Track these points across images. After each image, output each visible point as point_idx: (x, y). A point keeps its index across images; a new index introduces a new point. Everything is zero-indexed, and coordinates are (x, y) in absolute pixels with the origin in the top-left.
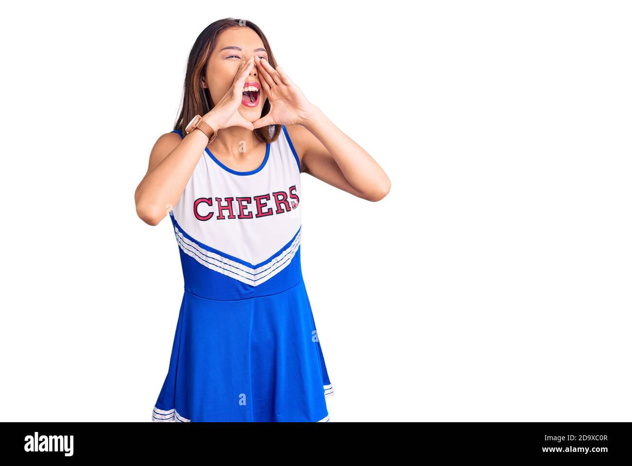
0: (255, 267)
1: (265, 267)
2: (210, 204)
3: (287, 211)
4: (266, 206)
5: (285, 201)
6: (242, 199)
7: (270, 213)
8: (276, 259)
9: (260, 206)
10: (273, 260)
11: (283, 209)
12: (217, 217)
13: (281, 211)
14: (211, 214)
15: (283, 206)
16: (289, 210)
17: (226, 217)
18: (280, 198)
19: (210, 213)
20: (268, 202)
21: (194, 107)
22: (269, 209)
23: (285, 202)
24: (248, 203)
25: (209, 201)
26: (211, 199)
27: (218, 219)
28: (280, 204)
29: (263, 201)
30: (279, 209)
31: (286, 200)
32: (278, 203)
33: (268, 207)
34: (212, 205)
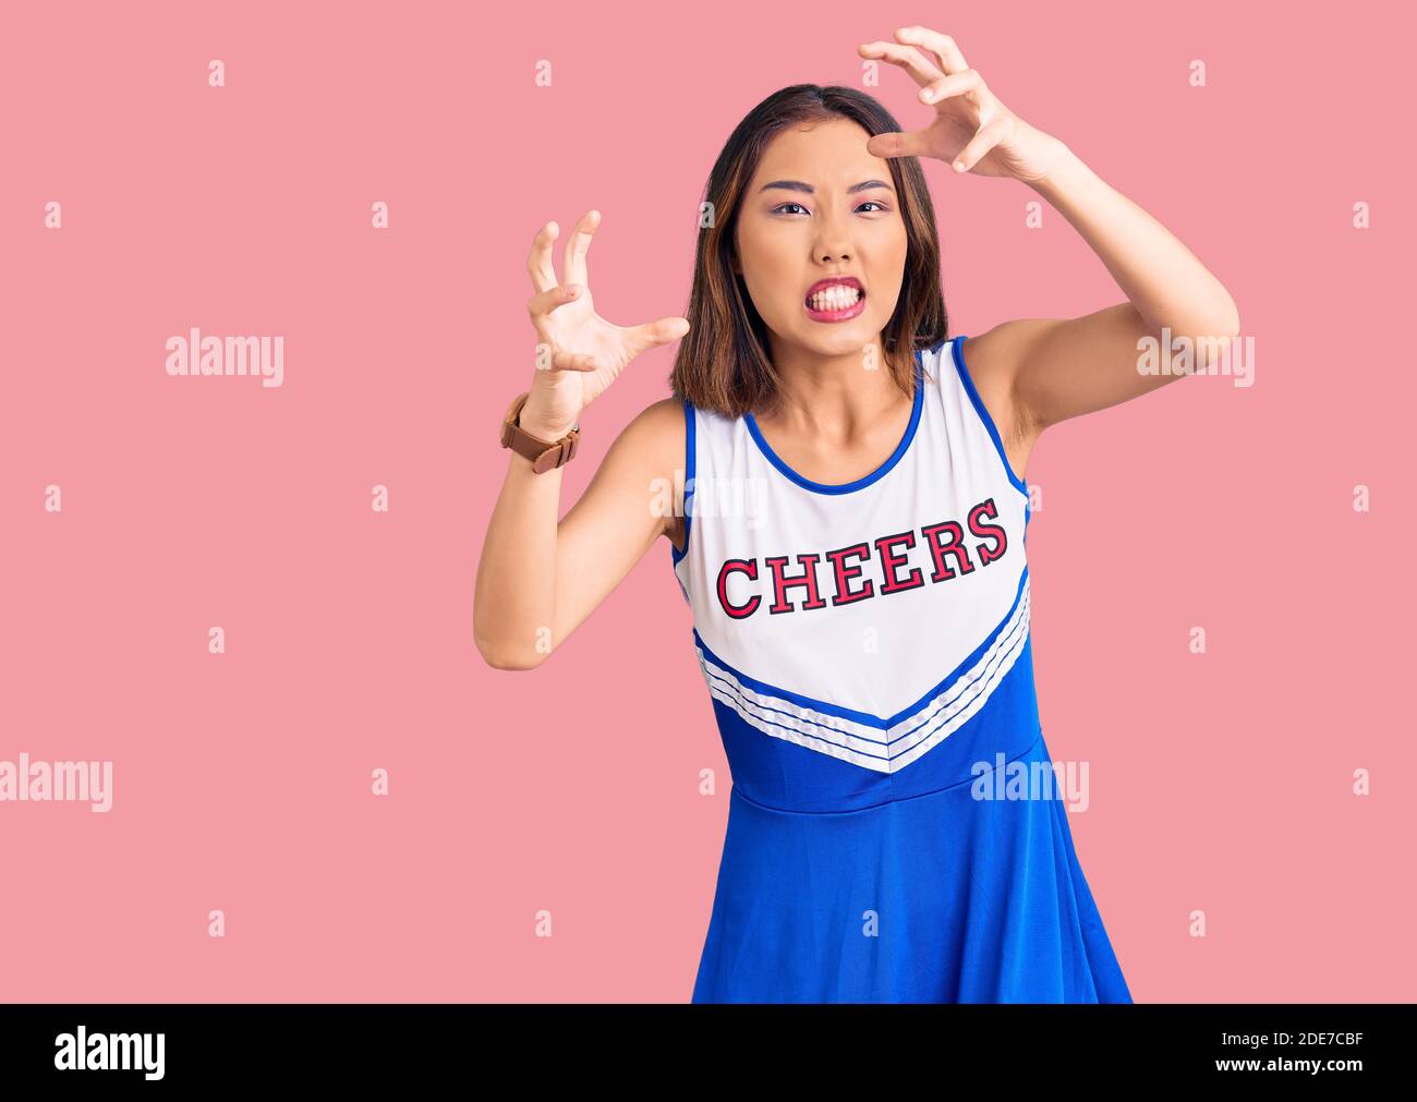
0: (887, 725)
1: (913, 722)
2: (753, 576)
3: (963, 573)
4: (906, 563)
5: (957, 546)
6: (844, 553)
7: (917, 580)
8: (941, 700)
9: (891, 563)
10: (932, 703)
11: (952, 570)
12: (771, 607)
13: (942, 574)
14: (755, 601)
15: (951, 561)
16: (967, 568)
17: (798, 606)
18: (946, 538)
19: (753, 598)
20: (911, 553)
21: (712, 323)
22: (912, 572)
23: (957, 549)
24: (862, 559)
25: (750, 568)
26: (754, 561)
27: (772, 613)
28: (943, 554)
29: (898, 550)
30: (941, 569)
31: (959, 544)
32: (938, 553)
33: (912, 565)
34: (756, 578)
